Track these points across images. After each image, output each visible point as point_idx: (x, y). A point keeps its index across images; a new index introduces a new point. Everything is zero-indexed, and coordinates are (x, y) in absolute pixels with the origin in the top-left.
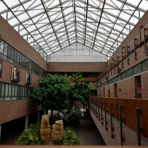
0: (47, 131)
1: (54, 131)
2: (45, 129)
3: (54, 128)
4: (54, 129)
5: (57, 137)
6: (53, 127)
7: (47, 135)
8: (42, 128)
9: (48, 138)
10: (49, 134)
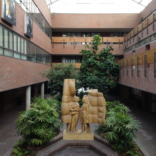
0: (73, 106)
1: (87, 107)
2: (70, 103)
3: (86, 102)
4: (87, 104)
5: (93, 118)
6: (85, 100)
7: (74, 114)
8: (66, 102)
9: (75, 120)
10: (77, 112)
